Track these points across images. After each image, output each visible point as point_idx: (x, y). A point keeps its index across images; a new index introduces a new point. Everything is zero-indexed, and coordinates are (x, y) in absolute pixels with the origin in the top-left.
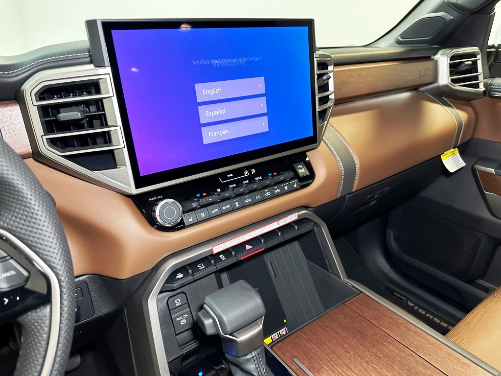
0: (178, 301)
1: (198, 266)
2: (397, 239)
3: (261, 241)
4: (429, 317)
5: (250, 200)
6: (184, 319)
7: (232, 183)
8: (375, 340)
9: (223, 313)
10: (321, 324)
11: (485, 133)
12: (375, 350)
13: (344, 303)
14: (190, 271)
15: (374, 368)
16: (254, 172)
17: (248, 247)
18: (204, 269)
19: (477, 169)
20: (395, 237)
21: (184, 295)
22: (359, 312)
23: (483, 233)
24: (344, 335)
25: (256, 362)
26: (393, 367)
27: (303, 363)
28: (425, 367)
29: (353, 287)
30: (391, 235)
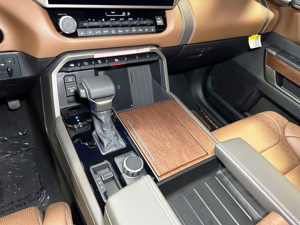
0: (70, 79)
1: (84, 63)
2: (212, 82)
3: (125, 59)
4: (213, 125)
5: (122, 31)
6: (72, 89)
7: (113, 17)
8: (171, 121)
9: (91, 88)
10: (147, 108)
11: (280, 31)
12: (168, 125)
13: (162, 102)
14: (79, 64)
15: (165, 133)
16: (129, 14)
17: (116, 60)
18: (87, 65)
19: (267, 50)
20: (212, 80)
21: (75, 77)
22: (169, 108)
23: (257, 88)
24: (157, 116)
25: (105, 116)
26: (174, 134)
27: (131, 123)
28: (189, 137)
29: (171, 96)
30: (210, 79)
